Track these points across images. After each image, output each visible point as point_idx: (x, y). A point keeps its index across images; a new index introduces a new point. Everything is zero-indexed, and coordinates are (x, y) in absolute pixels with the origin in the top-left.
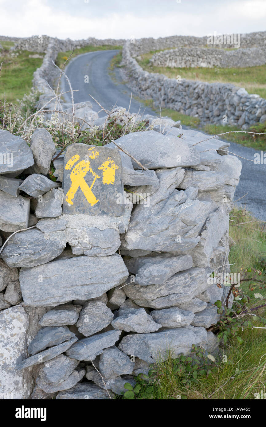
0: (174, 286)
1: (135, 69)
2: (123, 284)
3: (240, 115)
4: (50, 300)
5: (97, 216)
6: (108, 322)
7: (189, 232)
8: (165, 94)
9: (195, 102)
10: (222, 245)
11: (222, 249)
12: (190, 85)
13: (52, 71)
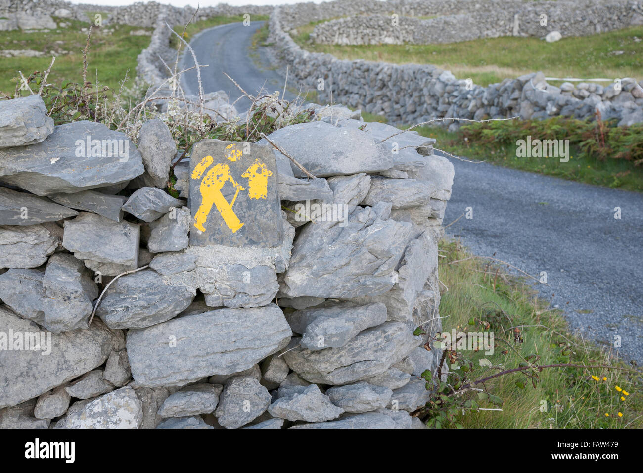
0: (360, 349)
1: (289, 48)
2: (284, 350)
3: (445, 110)
4: (174, 377)
5: (242, 247)
6: (262, 407)
7: (381, 267)
8: (334, 83)
9: (379, 93)
10: (429, 289)
11: (429, 294)
12: (371, 68)
13: (165, 54)
